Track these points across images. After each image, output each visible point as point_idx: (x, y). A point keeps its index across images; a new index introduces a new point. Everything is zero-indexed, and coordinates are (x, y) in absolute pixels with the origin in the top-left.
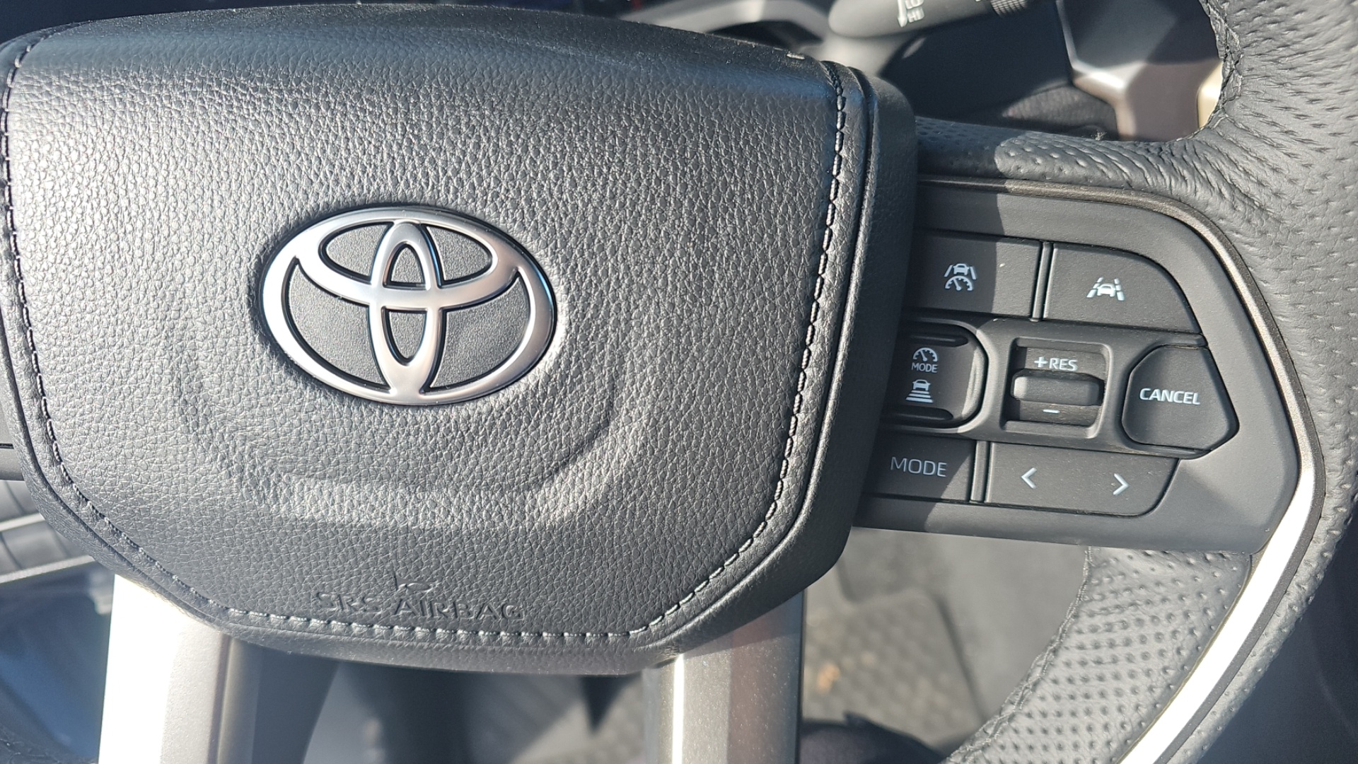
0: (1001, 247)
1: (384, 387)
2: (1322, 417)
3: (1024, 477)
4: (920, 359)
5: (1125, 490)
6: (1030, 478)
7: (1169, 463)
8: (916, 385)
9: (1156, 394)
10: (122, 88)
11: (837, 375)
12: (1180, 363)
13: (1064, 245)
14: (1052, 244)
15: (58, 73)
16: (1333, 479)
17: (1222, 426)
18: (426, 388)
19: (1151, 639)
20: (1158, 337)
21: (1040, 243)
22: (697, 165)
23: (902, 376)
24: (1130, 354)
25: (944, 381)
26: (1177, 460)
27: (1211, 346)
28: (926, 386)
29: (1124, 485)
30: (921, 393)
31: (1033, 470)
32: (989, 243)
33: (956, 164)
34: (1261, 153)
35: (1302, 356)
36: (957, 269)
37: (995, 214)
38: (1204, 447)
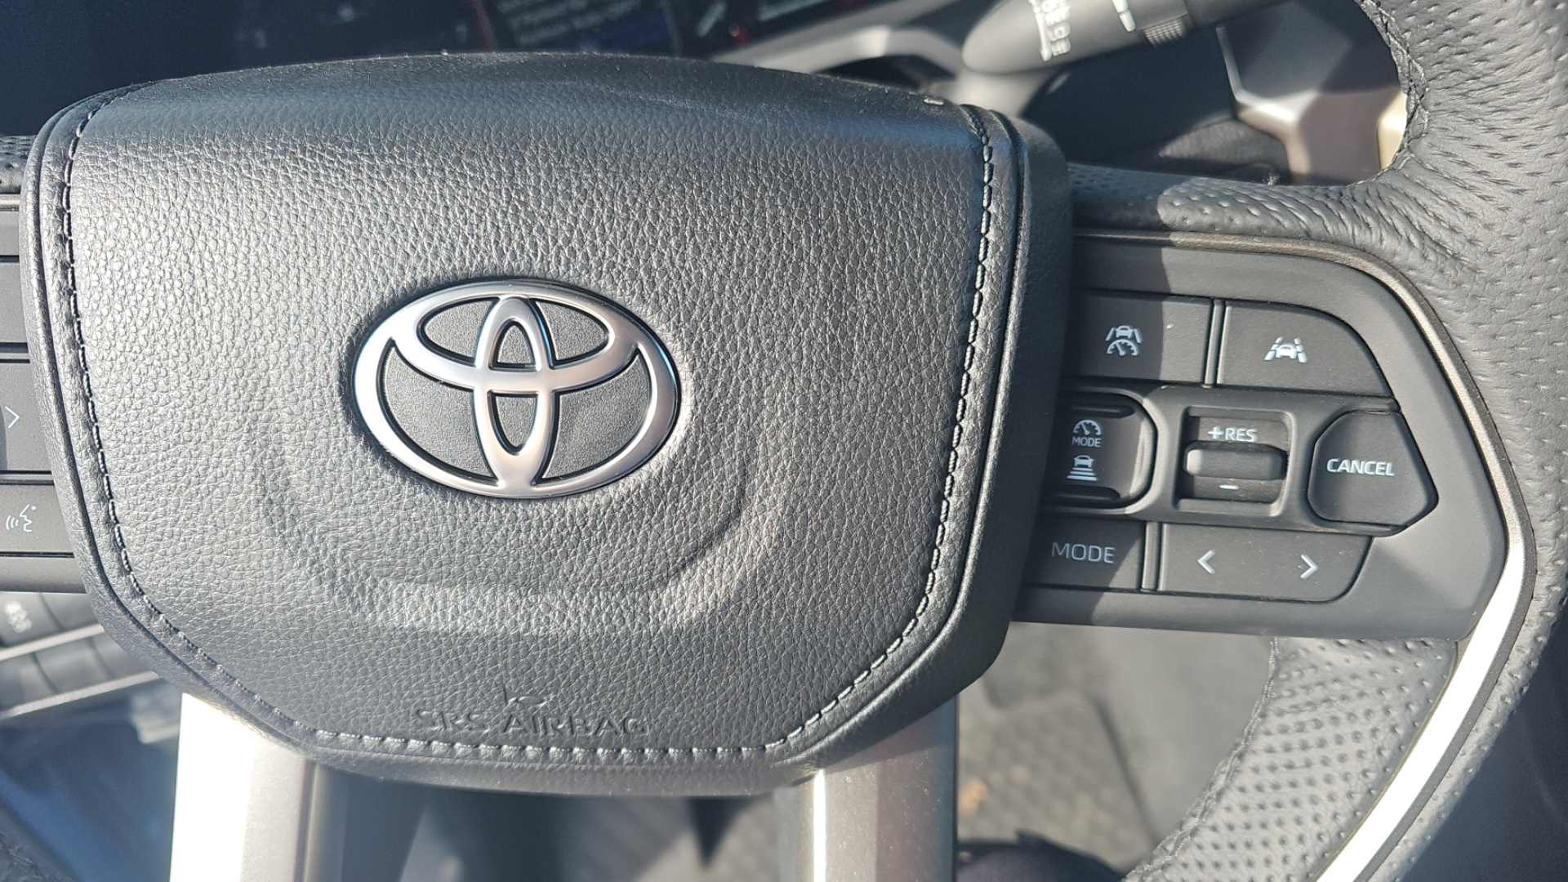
0: (1168, 306)
1: (491, 479)
2: (1530, 486)
3: (1202, 561)
4: (1081, 433)
5: (1315, 574)
6: (1209, 562)
7: (1361, 542)
8: (1078, 461)
9: (1346, 466)
10: (197, 158)
11: (992, 454)
12: (1370, 429)
13: (1237, 302)
14: (1224, 302)
15: (125, 144)
16: (1545, 554)
17: (1420, 499)
18: (538, 479)
19: (1348, 739)
20: (1346, 402)
21: (1210, 300)
22: (832, 227)
23: (1062, 452)
24: (1314, 421)
25: (1110, 457)
26: (1371, 538)
27: (1404, 411)
28: (1089, 462)
29: (1313, 567)
30: (1084, 471)
31: (1210, 554)
32: (1152, 303)
33: (1116, 216)
34: (1453, 196)
35: (1506, 419)
36: (1120, 332)
37: (1160, 270)
38: (1401, 522)
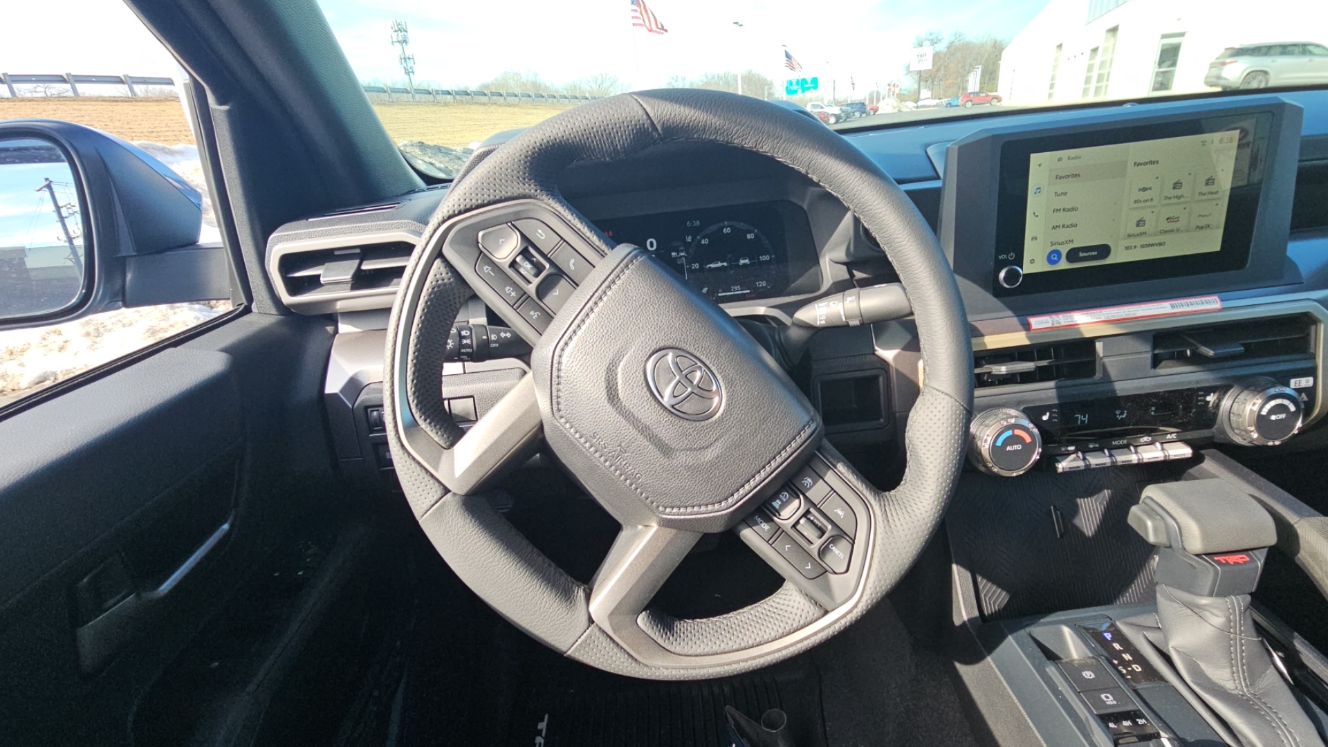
0: (821, 480)
1: (662, 397)
2: (869, 585)
3: (786, 546)
4: (783, 495)
5: (808, 569)
6: (788, 548)
7: (824, 571)
8: (777, 501)
9: (833, 548)
10: (662, 286)
11: (766, 481)
12: (844, 544)
13: (837, 494)
14: (835, 491)
15: (648, 269)
16: (864, 599)
17: (844, 569)
18: (673, 406)
19: (795, 608)
20: (841, 533)
21: (832, 489)
22: (774, 407)
23: (775, 496)
24: (834, 533)
25: (784, 505)
26: (827, 571)
27: (855, 546)
28: (780, 503)
29: (810, 567)
30: (777, 504)
31: (789, 546)
32: (818, 478)
33: (825, 454)
34: (897, 508)
35: (875, 566)
36: (808, 479)
37: (826, 474)
38: (836, 571)
